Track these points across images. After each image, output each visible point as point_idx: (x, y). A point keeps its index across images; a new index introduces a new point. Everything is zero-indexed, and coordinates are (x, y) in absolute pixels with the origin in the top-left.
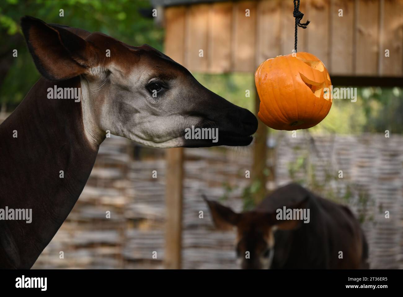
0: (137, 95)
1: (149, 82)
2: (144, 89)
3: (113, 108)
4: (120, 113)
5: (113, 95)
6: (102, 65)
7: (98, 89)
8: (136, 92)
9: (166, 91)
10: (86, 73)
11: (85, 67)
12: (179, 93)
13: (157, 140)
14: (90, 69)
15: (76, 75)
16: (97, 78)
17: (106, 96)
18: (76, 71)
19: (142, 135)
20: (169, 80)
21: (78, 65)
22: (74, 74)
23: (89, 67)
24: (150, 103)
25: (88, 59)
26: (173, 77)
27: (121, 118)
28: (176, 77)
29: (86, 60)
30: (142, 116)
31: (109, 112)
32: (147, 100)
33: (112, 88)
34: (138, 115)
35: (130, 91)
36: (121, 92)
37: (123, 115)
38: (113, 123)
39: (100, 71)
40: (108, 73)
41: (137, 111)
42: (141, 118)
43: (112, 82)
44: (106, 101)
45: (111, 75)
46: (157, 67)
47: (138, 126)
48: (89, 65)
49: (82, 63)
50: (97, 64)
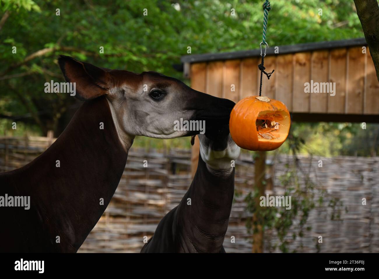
0: (145, 102)
1: (151, 91)
2: (148, 96)
3: (131, 117)
4: (136, 119)
5: (129, 107)
6: (118, 86)
7: (119, 106)
8: (143, 100)
9: (165, 96)
10: (107, 94)
11: (106, 89)
12: (175, 96)
13: (166, 132)
14: (109, 90)
15: (100, 96)
16: (115, 96)
17: (124, 110)
18: (100, 93)
19: (156, 131)
20: (165, 88)
21: (101, 88)
22: (98, 95)
23: (108, 89)
24: (155, 106)
25: (107, 82)
26: (168, 85)
27: (137, 122)
28: (170, 85)
29: (105, 84)
30: (151, 117)
31: (129, 119)
32: (152, 105)
33: (128, 102)
34: (148, 117)
35: (139, 101)
36: (133, 103)
37: (138, 120)
38: (133, 128)
39: (116, 91)
40: (123, 92)
41: (147, 114)
42: (151, 118)
43: (127, 98)
44: (125, 113)
45: (125, 93)
46: (155, 80)
47: (151, 125)
48: (108, 87)
49: (103, 86)
50: (114, 86)
